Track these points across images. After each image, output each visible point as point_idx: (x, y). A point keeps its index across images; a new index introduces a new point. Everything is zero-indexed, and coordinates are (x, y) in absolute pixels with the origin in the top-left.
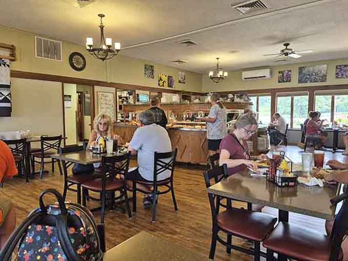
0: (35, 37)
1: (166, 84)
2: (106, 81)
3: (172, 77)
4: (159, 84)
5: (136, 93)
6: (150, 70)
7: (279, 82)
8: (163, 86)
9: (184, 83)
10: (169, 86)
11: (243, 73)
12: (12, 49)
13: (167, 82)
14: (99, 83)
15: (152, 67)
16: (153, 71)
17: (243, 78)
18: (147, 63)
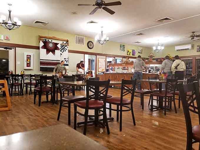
0: (75, 36)
1: (131, 54)
2: (101, 53)
3: (134, 50)
4: (127, 54)
5: (116, 59)
6: (123, 47)
7: (197, 51)
8: (129, 55)
9: (142, 53)
10: (133, 55)
11: (176, 47)
12: (67, 41)
13: (132, 53)
14: (99, 54)
15: (124, 45)
16: (124, 47)
17: (176, 50)
18: (121, 44)
